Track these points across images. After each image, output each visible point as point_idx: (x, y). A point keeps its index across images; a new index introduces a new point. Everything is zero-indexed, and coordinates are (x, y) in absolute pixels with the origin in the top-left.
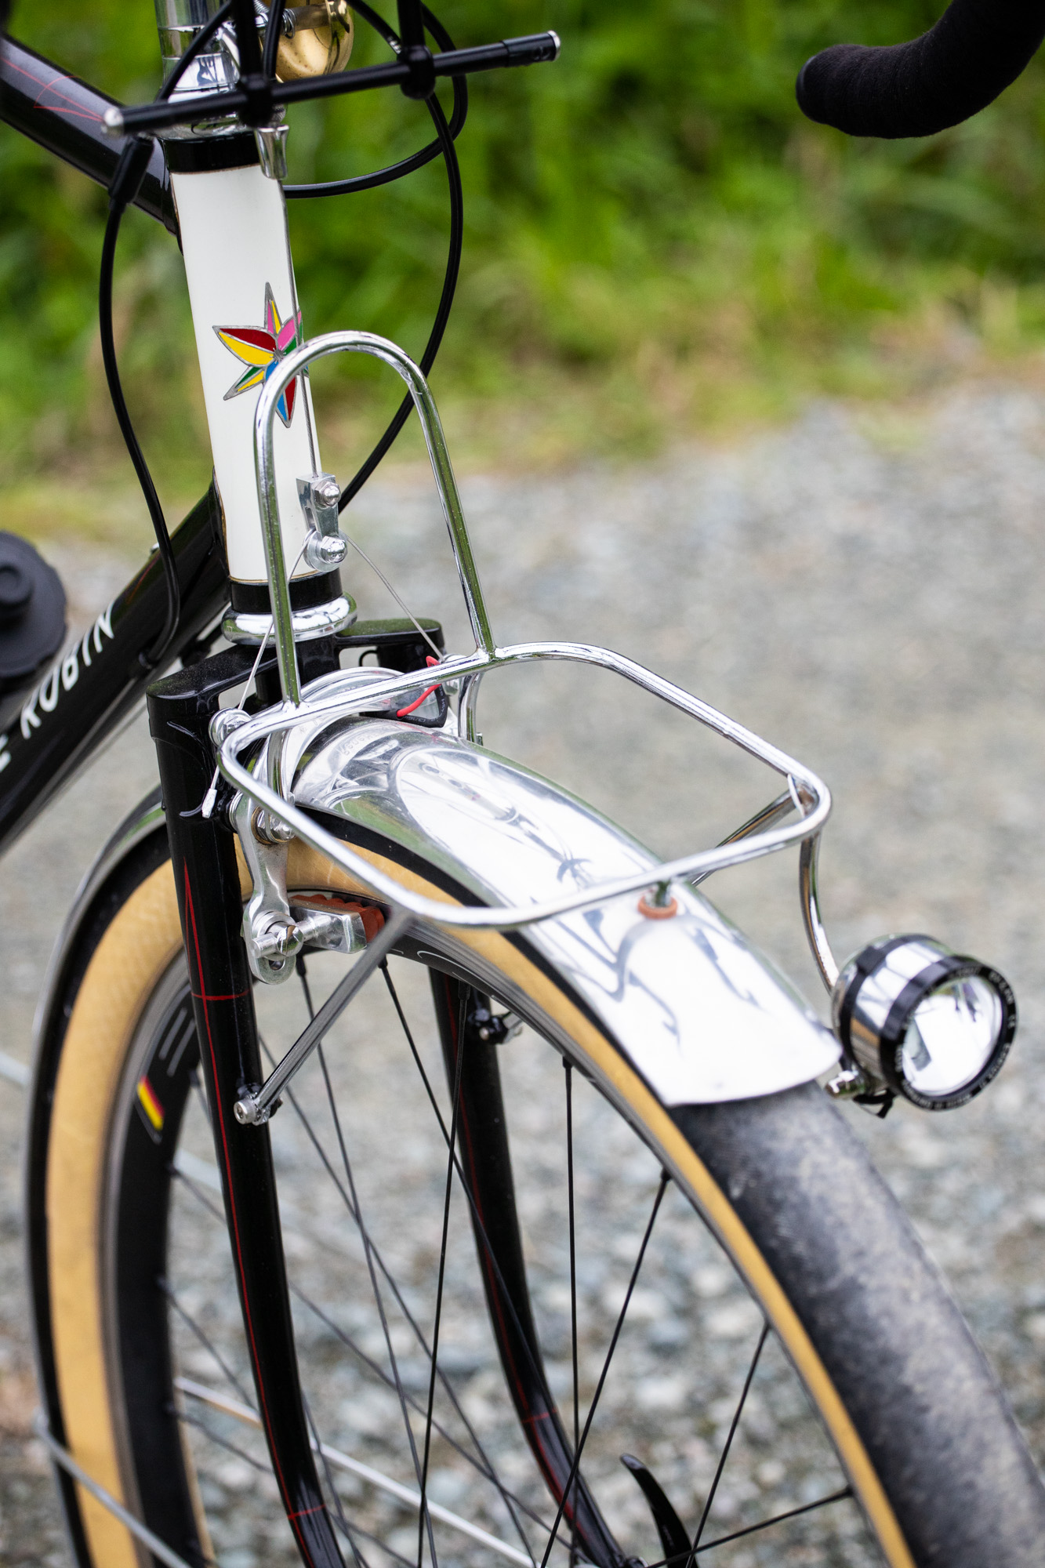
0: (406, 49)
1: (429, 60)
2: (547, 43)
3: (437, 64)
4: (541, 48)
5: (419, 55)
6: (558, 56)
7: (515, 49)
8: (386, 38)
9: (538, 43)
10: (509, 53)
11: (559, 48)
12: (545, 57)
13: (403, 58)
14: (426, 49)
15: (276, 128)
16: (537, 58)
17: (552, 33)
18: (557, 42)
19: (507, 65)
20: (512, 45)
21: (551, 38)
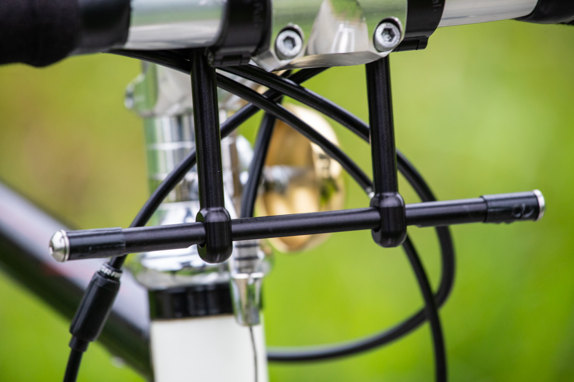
0: (378, 195)
1: (401, 208)
2: (532, 201)
3: (408, 213)
4: (524, 205)
5: (389, 202)
6: (541, 215)
7: (494, 204)
8: (364, 188)
9: (520, 201)
10: (488, 208)
11: (544, 208)
12: (527, 215)
13: (376, 206)
14: (398, 196)
15: (250, 273)
16: (518, 215)
17: (538, 193)
18: (542, 201)
19: (485, 221)
20: (492, 200)
21: (535, 197)
